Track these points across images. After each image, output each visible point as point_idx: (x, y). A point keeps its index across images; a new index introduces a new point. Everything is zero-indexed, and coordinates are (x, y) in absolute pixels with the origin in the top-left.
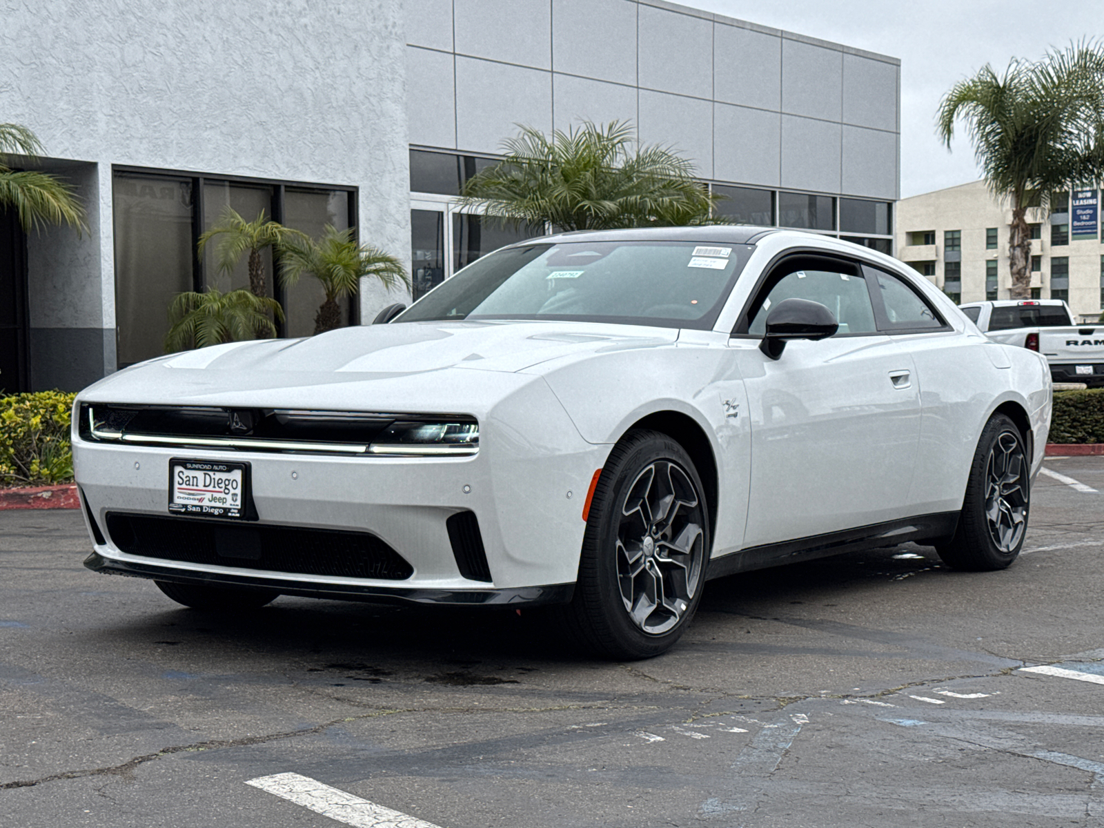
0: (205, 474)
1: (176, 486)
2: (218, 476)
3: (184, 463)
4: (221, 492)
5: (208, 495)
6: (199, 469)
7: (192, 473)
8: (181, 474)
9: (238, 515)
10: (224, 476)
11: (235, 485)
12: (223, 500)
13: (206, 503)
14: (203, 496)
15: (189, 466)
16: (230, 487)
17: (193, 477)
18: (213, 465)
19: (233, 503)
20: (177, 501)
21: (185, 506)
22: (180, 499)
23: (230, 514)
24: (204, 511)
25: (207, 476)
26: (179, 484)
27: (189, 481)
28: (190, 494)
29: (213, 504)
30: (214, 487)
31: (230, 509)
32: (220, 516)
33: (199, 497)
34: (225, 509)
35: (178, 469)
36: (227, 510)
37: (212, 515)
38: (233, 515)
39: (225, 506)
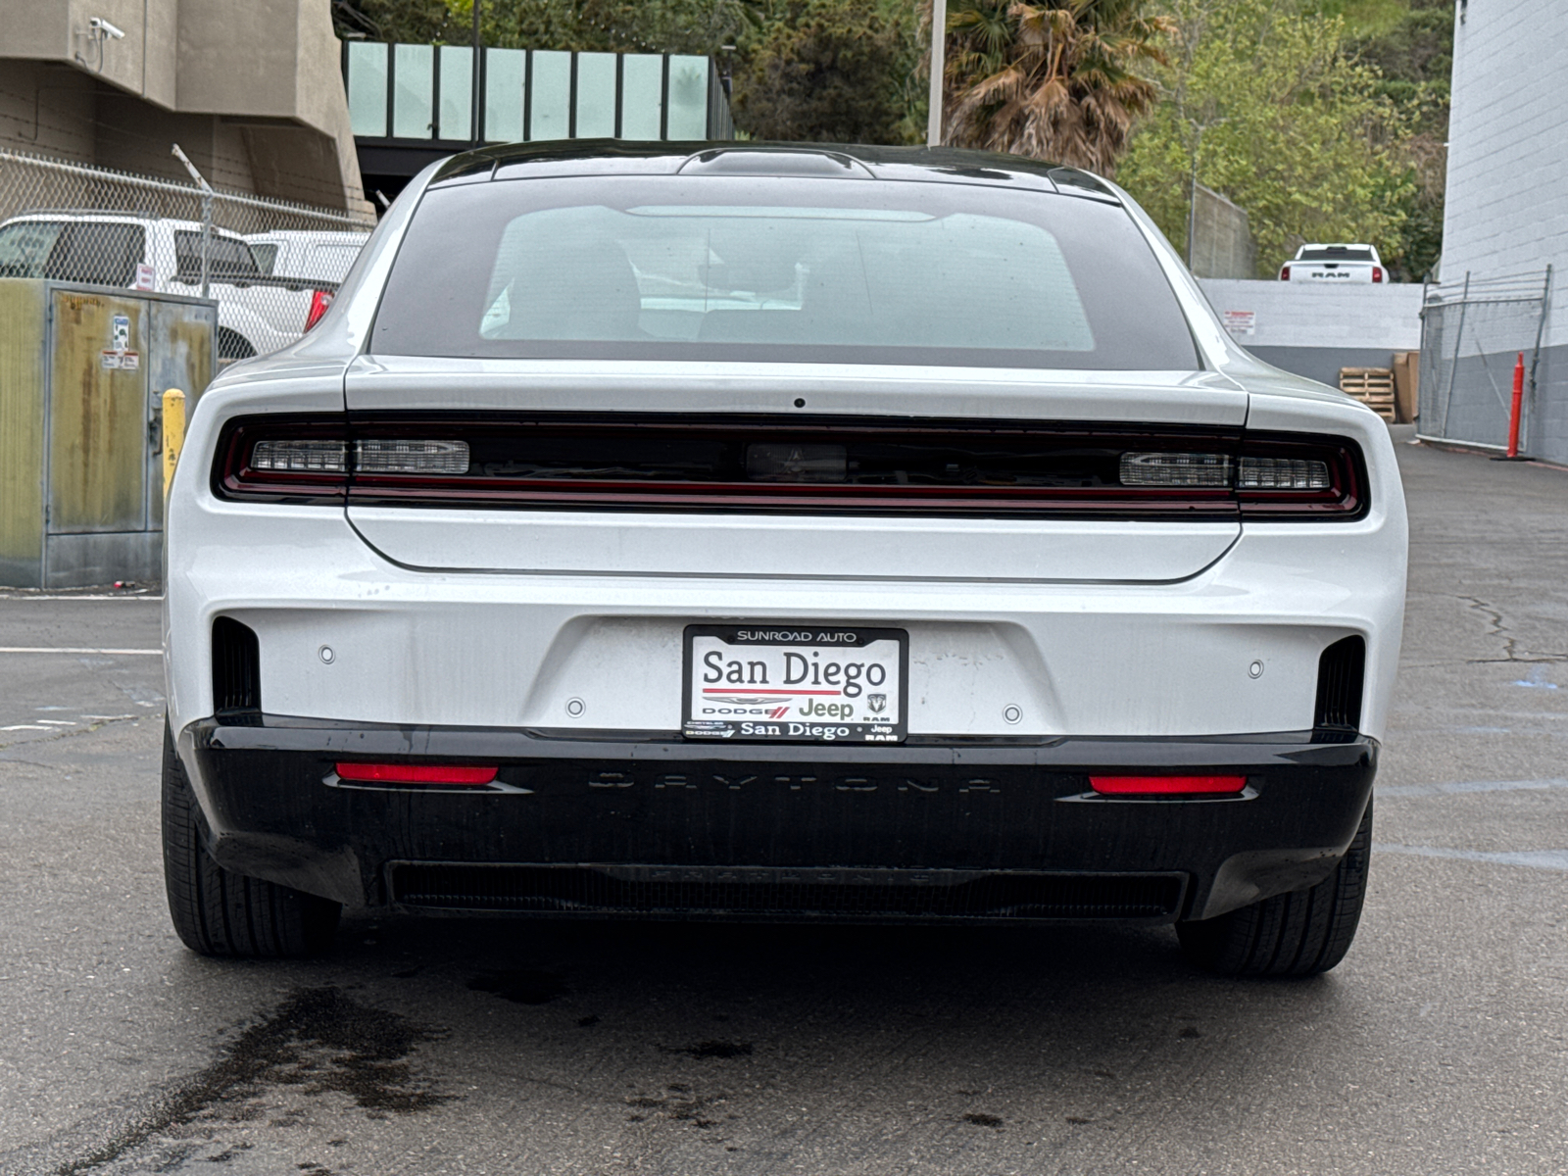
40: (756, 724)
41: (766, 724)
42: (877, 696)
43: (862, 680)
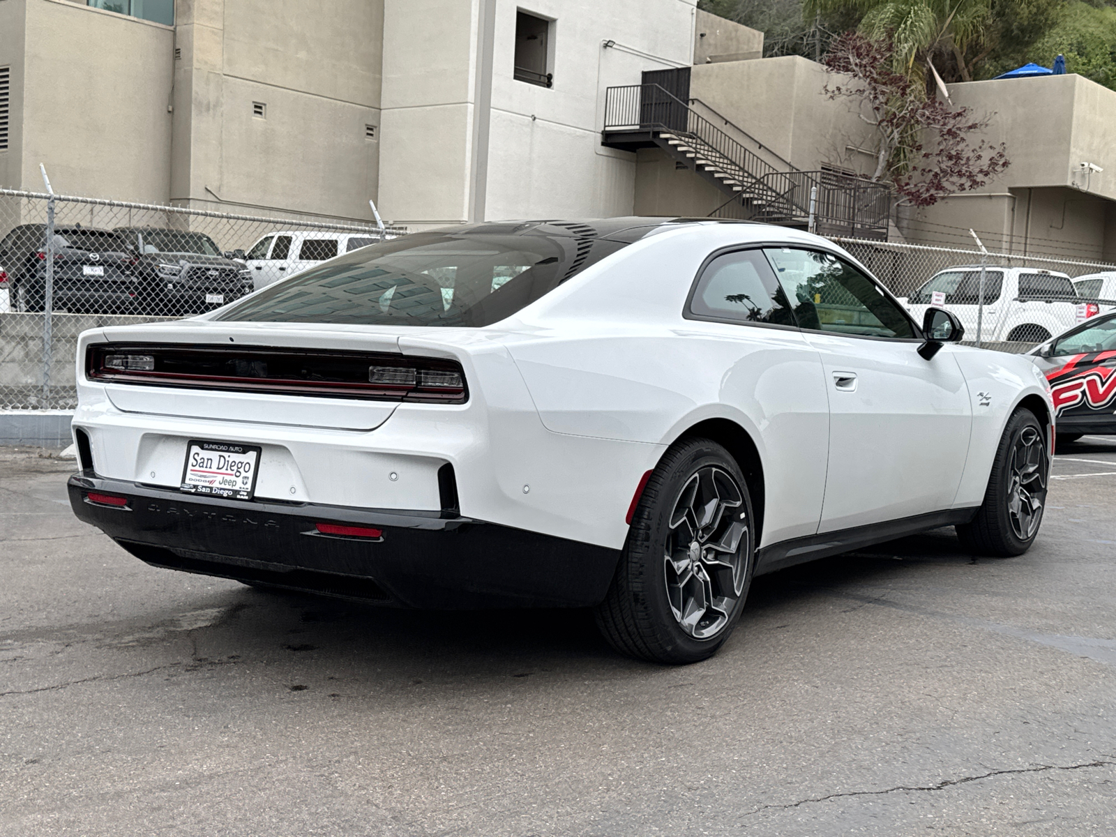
40: (203, 487)
41: (206, 487)
42: (246, 477)
43: (242, 470)
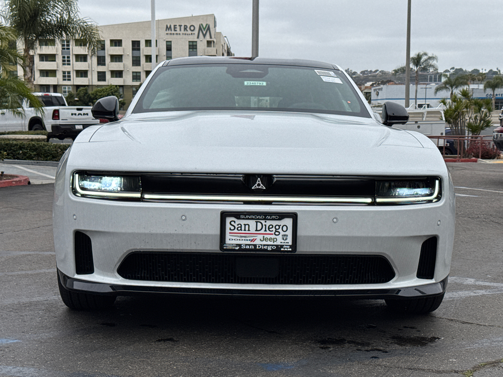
0: (257, 222)
1: (228, 231)
2: (269, 223)
3: (237, 215)
4: (272, 234)
5: (261, 237)
6: (252, 219)
7: (243, 222)
8: (233, 223)
9: (290, 249)
10: (274, 223)
11: (285, 228)
12: (274, 240)
13: (257, 242)
14: (255, 238)
15: (242, 217)
16: (280, 230)
17: (245, 225)
18: (266, 216)
19: (283, 241)
20: (228, 241)
21: (240, 245)
22: (232, 240)
23: (282, 249)
24: (257, 248)
25: (258, 223)
26: (230, 229)
27: (241, 227)
28: (241, 237)
29: (264, 243)
30: (265, 231)
31: (282, 246)
32: (272, 250)
33: (252, 238)
34: (277, 246)
35: (228, 220)
36: (279, 247)
37: (266, 250)
38: (286, 249)
39: (275, 243)
